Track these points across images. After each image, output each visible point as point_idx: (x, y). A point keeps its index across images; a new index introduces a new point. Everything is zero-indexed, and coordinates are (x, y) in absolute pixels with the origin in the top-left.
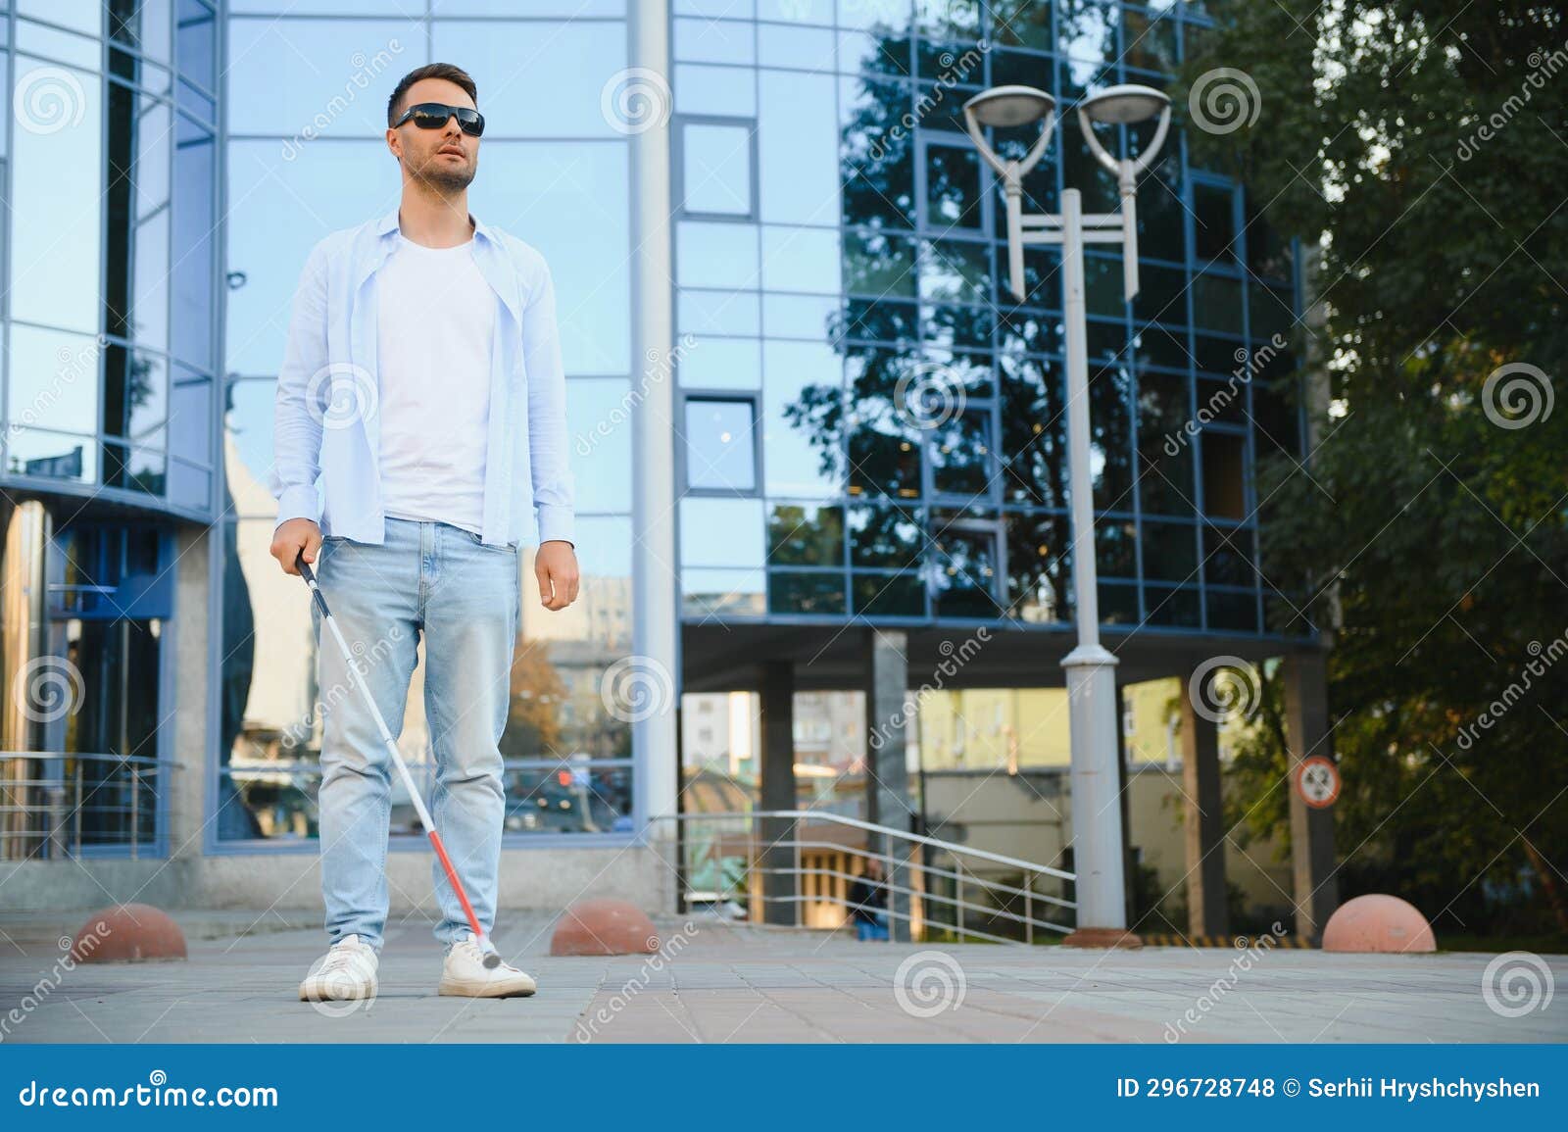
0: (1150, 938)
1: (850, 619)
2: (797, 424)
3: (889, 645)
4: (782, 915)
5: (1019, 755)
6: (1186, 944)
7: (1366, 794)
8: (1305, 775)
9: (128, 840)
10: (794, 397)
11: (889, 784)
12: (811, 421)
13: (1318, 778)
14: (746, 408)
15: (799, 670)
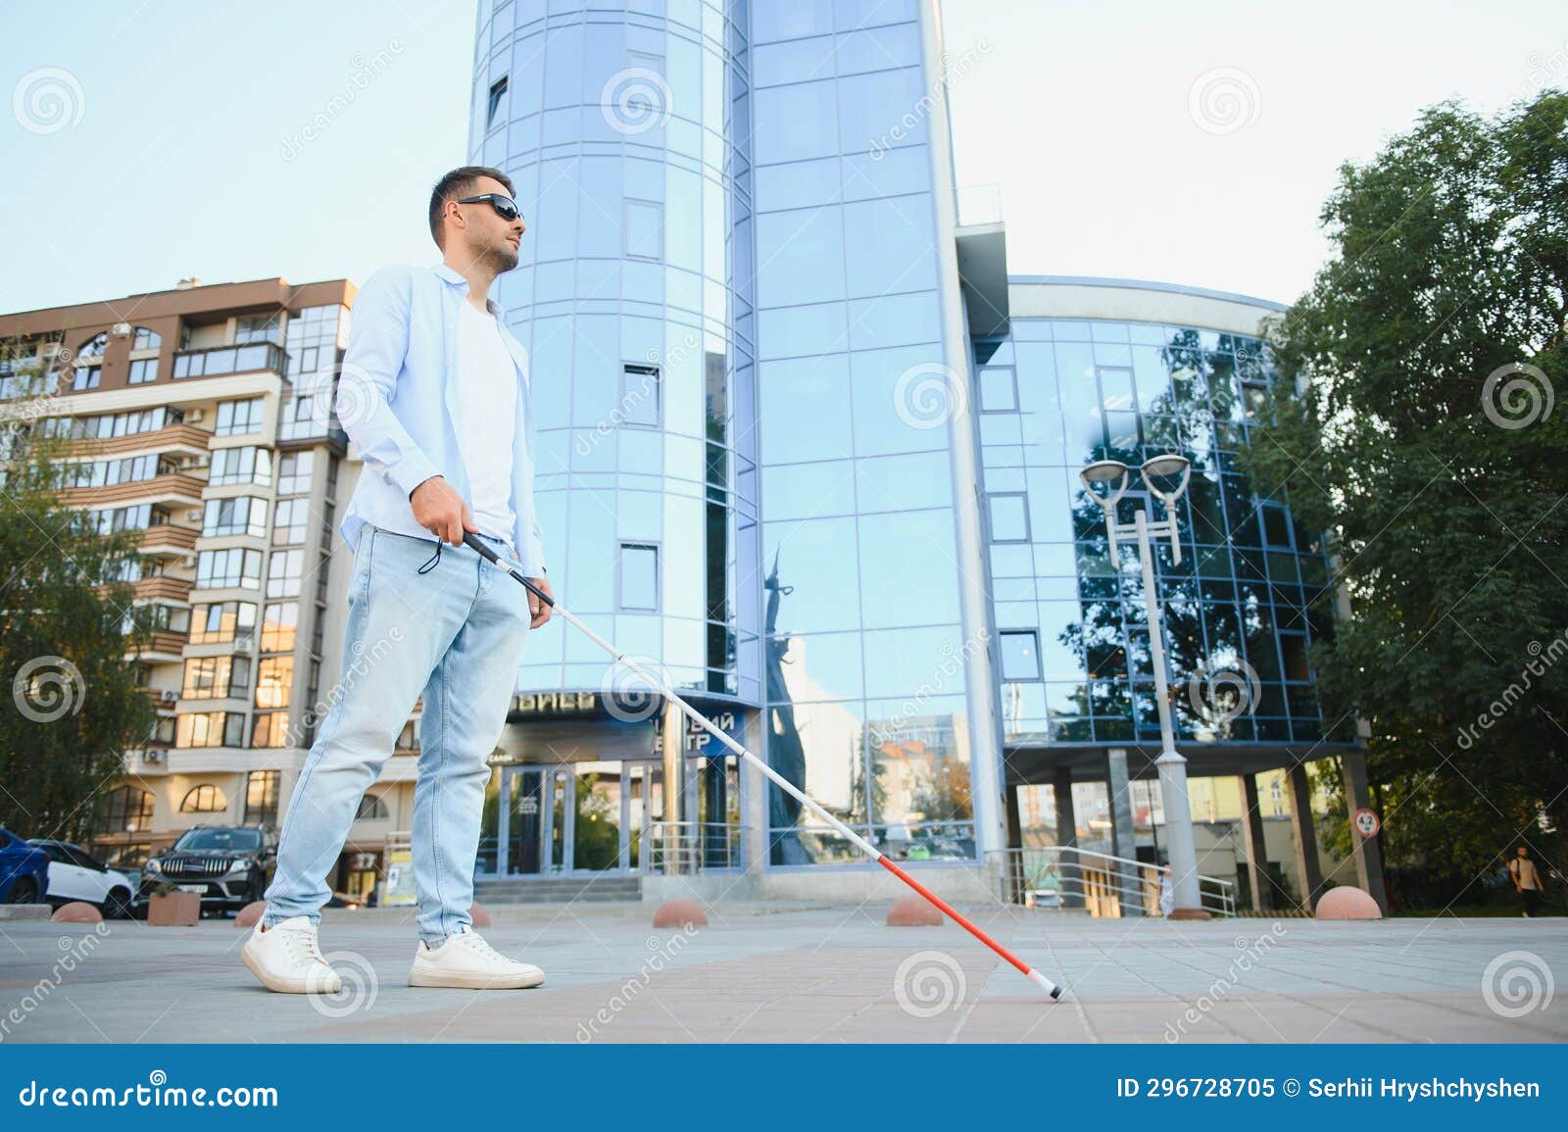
0: (1281, 912)
1: (1094, 743)
2: (1066, 644)
3: (1117, 757)
4: (1074, 903)
5: (1217, 813)
6: (1251, 916)
7: (1405, 828)
8: (1359, 818)
9: (726, 865)
10: (1064, 630)
11: (1121, 831)
12: (1073, 641)
13: (1366, 820)
14: (1032, 636)
15: (1074, 772)
